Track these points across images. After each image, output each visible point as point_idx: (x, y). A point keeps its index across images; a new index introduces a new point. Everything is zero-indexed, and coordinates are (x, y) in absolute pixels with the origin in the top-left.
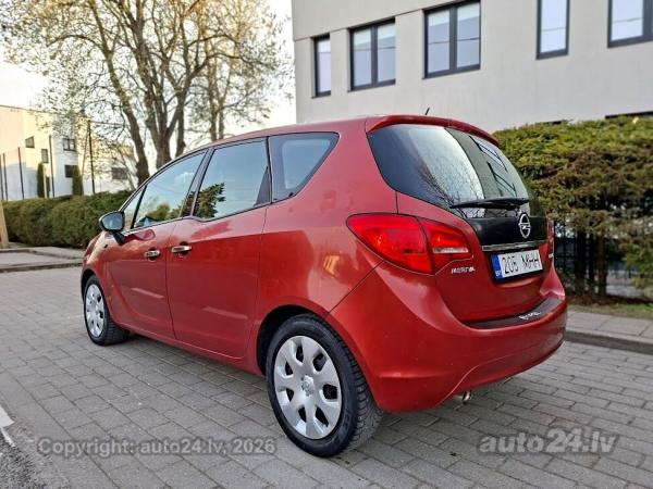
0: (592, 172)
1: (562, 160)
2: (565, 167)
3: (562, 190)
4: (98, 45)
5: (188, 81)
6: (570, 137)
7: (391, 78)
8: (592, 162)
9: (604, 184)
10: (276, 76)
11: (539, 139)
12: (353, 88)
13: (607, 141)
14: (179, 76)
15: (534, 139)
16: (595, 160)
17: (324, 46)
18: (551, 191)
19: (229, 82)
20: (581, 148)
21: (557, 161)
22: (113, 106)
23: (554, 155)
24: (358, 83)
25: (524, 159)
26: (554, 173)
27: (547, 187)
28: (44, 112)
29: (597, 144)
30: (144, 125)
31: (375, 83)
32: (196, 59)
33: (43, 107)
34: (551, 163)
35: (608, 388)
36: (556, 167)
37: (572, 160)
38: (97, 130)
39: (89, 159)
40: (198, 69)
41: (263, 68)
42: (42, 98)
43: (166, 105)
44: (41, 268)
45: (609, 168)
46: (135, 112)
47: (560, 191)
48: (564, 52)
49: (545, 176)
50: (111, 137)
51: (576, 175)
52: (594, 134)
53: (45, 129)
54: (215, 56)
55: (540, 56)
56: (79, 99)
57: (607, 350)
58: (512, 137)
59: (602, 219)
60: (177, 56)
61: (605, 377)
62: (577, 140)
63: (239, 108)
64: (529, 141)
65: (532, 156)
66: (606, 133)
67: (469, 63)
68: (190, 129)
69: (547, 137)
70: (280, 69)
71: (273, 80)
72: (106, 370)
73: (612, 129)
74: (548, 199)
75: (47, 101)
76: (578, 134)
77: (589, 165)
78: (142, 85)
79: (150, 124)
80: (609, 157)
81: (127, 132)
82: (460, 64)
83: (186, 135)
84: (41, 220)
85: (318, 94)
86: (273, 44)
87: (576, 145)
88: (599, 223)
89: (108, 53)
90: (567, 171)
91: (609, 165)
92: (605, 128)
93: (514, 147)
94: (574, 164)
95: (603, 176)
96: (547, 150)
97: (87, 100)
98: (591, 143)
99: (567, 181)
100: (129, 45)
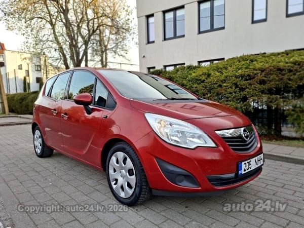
0: (272, 77)
1: (258, 72)
2: (259, 75)
3: (258, 86)
4: (48, 22)
5: (89, 38)
6: (262, 61)
7: (183, 34)
8: (272, 72)
9: (277, 83)
10: (130, 35)
11: (248, 62)
12: (165, 39)
13: (279, 62)
14: (85, 35)
15: (246, 62)
16: (273, 71)
17: (151, 20)
18: (253, 86)
19: (109, 38)
20: (267, 65)
21: (255, 72)
22: (55, 50)
23: (254, 69)
24: (167, 37)
25: (240, 71)
26: (254, 78)
27: (250, 84)
28: (24, 52)
29: (275, 63)
30: (69, 58)
31: (175, 37)
32: (93, 27)
33: (24, 50)
34: (253, 73)
35: (268, 178)
36: (255, 75)
37: (262, 71)
38: (49, 61)
39: (45, 74)
40: (94, 31)
41: (124, 31)
42: (23, 46)
43: (79, 49)
44: (21, 124)
45: (280, 75)
46: (65, 52)
47: (257, 86)
48: (265, 20)
49: (250, 79)
50: (55, 64)
51: (264, 78)
52: (274, 59)
53: (25, 60)
54: (103, 25)
55: (253, 22)
56: (40, 46)
57: (273, 161)
58: (235, 61)
59: (277, 99)
60: (84, 26)
61: (269, 173)
62: (266, 62)
63: (114, 49)
64: (243, 62)
65: (244, 70)
66: (279, 58)
67: (220, 27)
68: (91, 60)
69: (252, 61)
70: (132, 31)
71: (129, 36)
72: (39, 169)
73: (282, 56)
74: (251, 90)
75: (26, 48)
76: (267, 59)
77: (270, 74)
78: (68, 40)
79: (72, 57)
80: (280, 70)
81: (62, 61)
82: (215, 27)
83: (89, 62)
84: (24, 102)
85: (149, 42)
86: (128, 19)
87: (265, 64)
88: (275, 101)
89: (53, 25)
90: (260, 77)
91: (280, 73)
92: (280, 56)
93: (236, 66)
94: (263, 74)
95: (277, 79)
96: (251, 67)
97: (44, 47)
98: (272, 63)
99: (260, 81)
100: (62, 21)
